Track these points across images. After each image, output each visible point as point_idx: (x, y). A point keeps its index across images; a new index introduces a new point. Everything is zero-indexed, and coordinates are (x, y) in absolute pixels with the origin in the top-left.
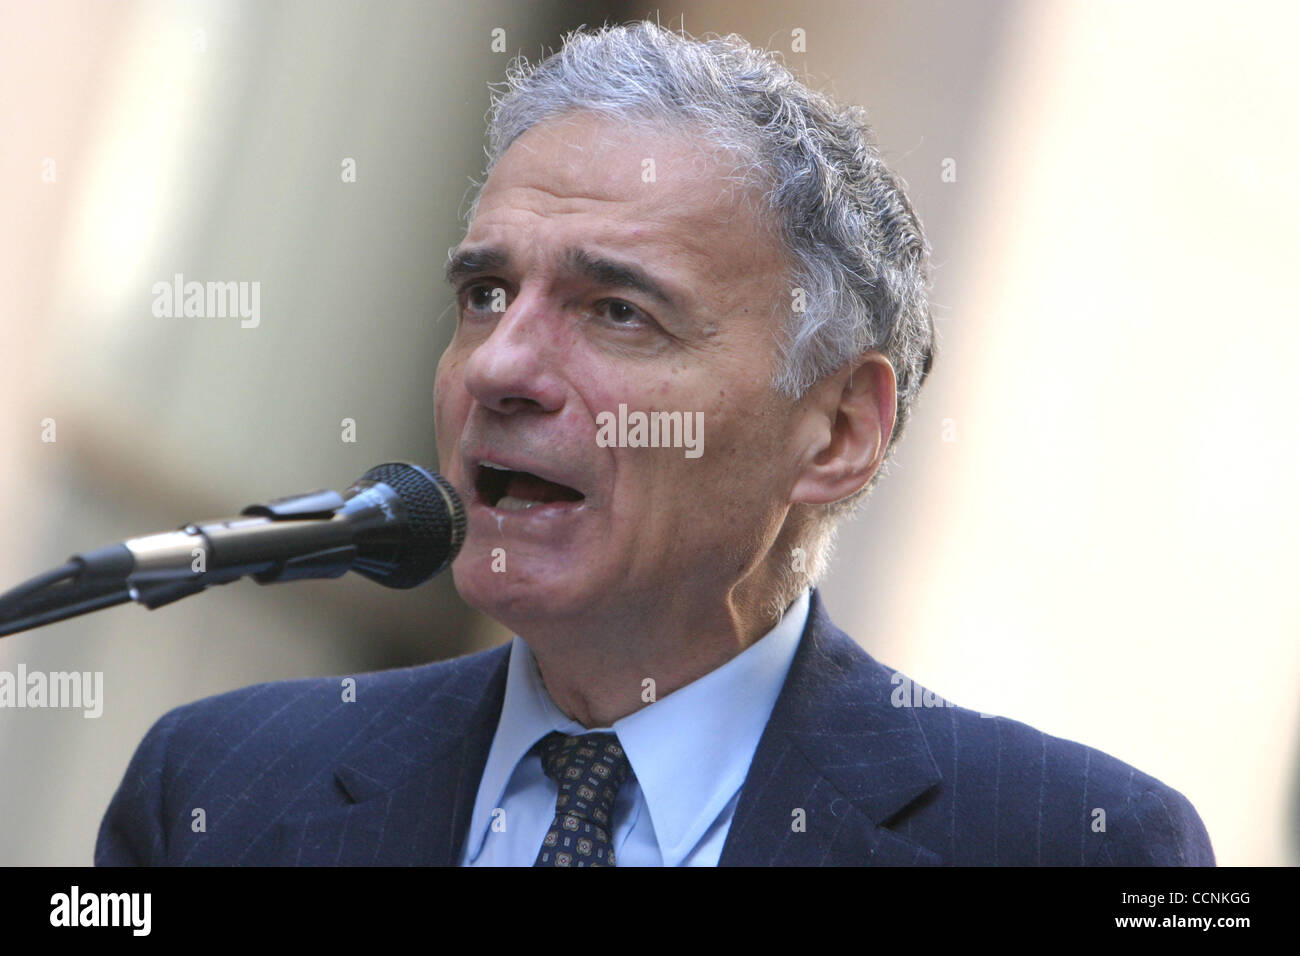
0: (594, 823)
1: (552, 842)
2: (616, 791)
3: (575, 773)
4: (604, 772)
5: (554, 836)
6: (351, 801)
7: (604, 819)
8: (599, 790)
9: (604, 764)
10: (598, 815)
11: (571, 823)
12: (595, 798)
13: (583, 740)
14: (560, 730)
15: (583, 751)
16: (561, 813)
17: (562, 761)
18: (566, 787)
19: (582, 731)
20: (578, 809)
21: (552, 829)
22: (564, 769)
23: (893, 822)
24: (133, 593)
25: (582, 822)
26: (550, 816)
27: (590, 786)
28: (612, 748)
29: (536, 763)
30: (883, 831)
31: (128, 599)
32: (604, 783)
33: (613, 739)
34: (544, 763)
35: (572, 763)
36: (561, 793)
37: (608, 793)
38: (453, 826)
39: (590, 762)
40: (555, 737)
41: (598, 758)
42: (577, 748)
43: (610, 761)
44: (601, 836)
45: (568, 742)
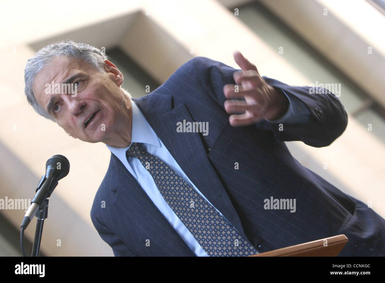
0: (144, 154)
1: (143, 163)
2: (142, 148)
3: (134, 152)
4: (137, 148)
5: (142, 162)
6: (116, 191)
7: (145, 152)
8: (139, 150)
9: (136, 147)
10: (143, 153)
11: (141, 158)
12: (140, 152)
13: (130, 148)
14: (126, 150)
15: (132, 149)
16: (139, 158)
17: (131, 153)
18: (136, 155)
19: (129, 147)
20: (140, 155)
21: (141, 162)
22: (133, 154)
23: (173, 107)
24: (42, 219)
25: (142, 156)
26: (139, 161)
27: (138, 151)
28: (134, 144)
29: (130, 158)
30: (173, 110)
31: (43, 221)
32: (139, 149)
33: (133, 143)
34: (131, 157)
35: (132, 152)
36: (136, 157)
37: (141, 149)
38: (130, 177)
39: (134, 149)
40: (127, 152)
41: (135, 147)
42: (131, 150)
43: (136, 145)
44: (147, 154)
45: (129, 151)
